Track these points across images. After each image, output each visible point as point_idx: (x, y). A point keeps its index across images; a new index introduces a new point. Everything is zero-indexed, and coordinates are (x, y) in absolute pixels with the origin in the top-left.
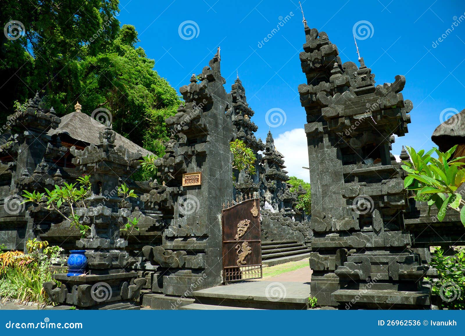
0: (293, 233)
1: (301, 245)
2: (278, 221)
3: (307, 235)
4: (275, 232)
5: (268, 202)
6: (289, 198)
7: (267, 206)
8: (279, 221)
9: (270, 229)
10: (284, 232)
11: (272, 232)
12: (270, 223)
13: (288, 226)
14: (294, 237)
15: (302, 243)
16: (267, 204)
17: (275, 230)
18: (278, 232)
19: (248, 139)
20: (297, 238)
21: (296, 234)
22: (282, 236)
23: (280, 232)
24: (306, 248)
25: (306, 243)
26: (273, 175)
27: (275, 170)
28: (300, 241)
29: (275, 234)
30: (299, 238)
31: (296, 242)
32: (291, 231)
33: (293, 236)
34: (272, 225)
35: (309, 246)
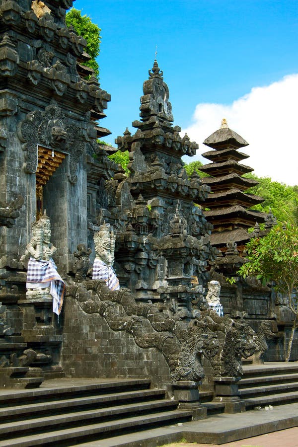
0: (140, 356)
1: (161, 396)
2: (102, 315)
3: (176, 365)
4: (94, 350)
5: (103, 258)
6: (179, 246)
7: (98, 269)
8: (105, 317)
9: (80, 341)
10: (118, 350)
11: (86, 352)
12: (81, 322)
13: (129, 332)
14: (142, 369)
15: (165, 388)
16: (98, 265)
17: (95, 344)
18: (101, 351)
19: (31, 71)
20: (151, 372)
21: (148, 358)
22: (112, 364)
23: (107, 350)
24: (173, 407)
25: (175, 388)
26: (149, 183)
27: (157, 170)
28: (159, 381)
29: (95, 357)
30: (156, 372)
31: (147, 386)
32: (135, 349)
33: (141, 363)
34: (86, 329)
35: (183, 398)
